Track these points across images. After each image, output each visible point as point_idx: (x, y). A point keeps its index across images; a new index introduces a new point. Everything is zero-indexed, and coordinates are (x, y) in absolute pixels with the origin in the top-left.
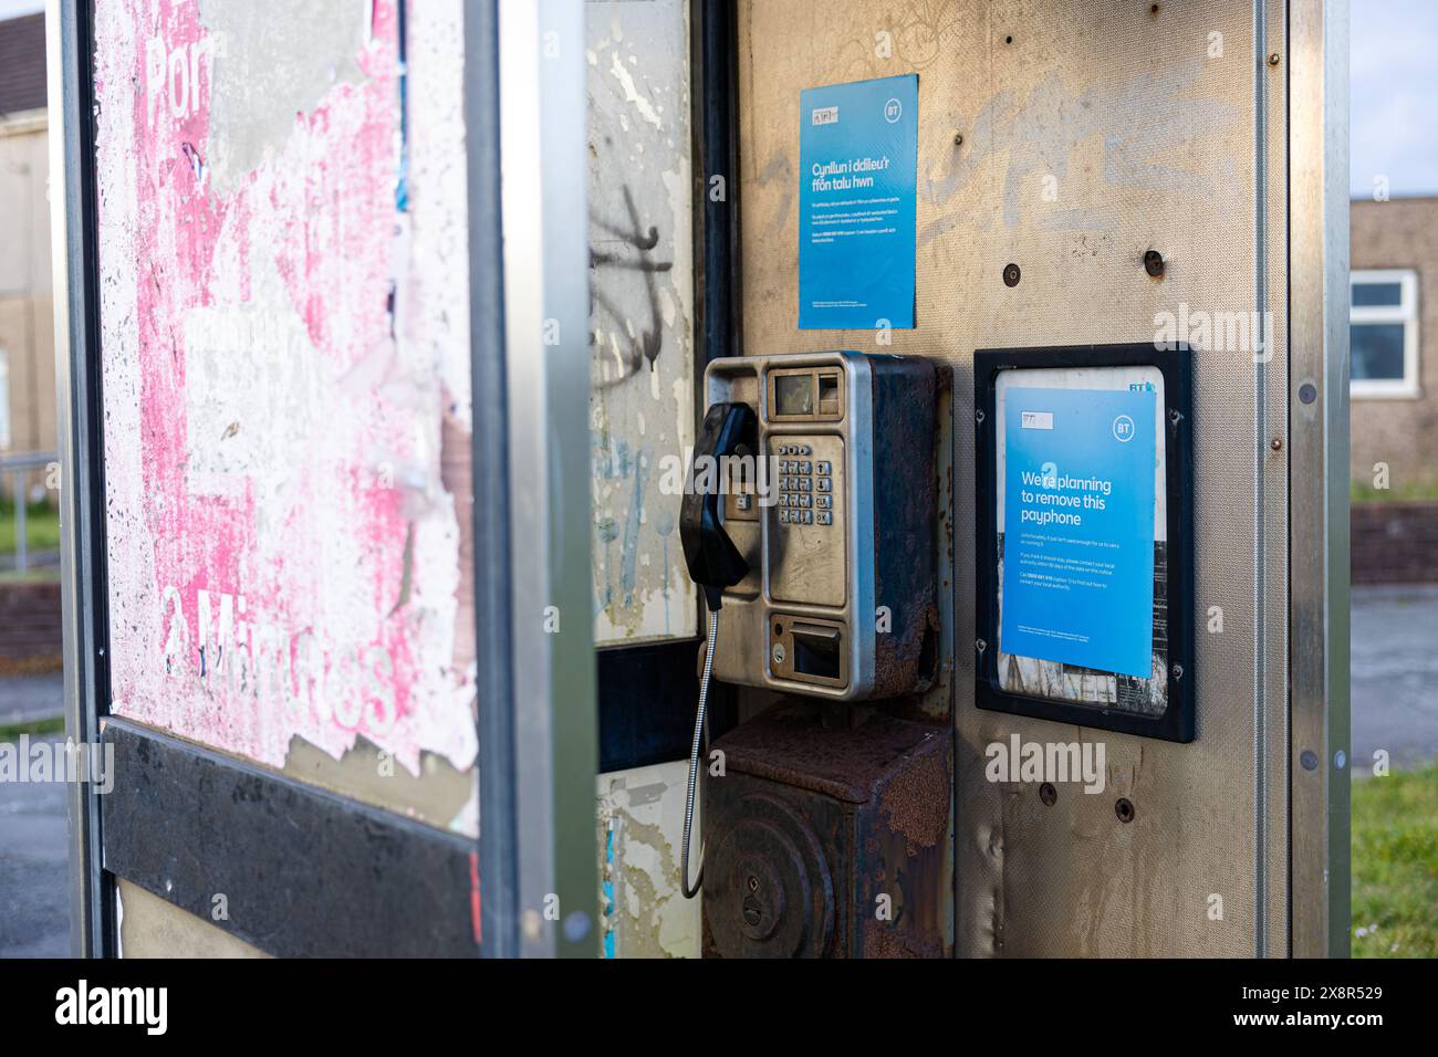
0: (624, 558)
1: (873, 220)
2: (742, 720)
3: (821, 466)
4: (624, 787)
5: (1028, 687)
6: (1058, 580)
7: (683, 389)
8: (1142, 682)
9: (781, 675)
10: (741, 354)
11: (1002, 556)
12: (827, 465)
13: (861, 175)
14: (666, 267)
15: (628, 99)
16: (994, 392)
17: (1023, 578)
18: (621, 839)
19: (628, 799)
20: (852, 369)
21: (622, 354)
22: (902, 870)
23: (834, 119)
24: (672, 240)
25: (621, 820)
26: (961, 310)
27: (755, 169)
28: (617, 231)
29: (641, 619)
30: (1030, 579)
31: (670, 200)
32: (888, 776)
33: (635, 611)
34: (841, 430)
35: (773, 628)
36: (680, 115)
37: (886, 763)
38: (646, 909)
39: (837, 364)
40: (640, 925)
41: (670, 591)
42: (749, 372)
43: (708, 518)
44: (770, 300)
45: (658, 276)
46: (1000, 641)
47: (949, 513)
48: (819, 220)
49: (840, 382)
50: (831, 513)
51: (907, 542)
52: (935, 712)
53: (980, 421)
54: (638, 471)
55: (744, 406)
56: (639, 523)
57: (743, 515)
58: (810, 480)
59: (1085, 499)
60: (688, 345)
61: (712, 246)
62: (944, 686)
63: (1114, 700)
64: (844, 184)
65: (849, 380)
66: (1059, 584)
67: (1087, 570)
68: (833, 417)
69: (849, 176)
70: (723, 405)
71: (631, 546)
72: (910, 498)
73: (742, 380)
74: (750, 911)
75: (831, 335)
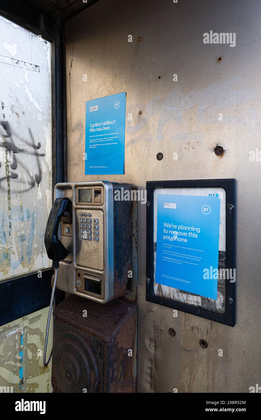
0: (28, 246)
1: (110, 140)
2: (66, 298)
3: (95, 221)
4: (27, 319)
5: (165, 295)
6: (177, 261)
7: (49, 193)
8: (213, 300)
9: (80, 290)
10: (67, 182)
11: (156, 250)
12: (97, 221)
13: (106, 126)
14: (43, 155)
15: (31, 101)
16: (153, 195)
17: (164, 259)
18: (26, 336)
19: (29, 322)
20: (107, 187)
21: (28, 181)
22: (122, 360)
23: (97, 109)
24: (45, 147)
25: (26, 330)
26: (141, 168)
27: (72, 127)
28: (26, 142)
29: (34, 264)
30: (166, 259)
31: (45, 135)
32: (117, 329)
33: (32, 262)
34: (103, 209)
35: (77, 274)
36: (48, 109)
37: (116, 323)
38: (35, 355)
39: (101, 185)
40: (32, 361)
41: (44, 254)
42: (69, 187)
43: (55, 237)
44: (76, 166)
45: (41, 158)
46: (155, 278)
47: (136, 235)
48: (91, 141)
49: (102, 191)
50: (98, 237)
51: (124, 246)
52: (130, 299)
53: (148, 205)
54: (33, 218)
55: (67, 199)
56: (33, 234)
57: (67, 235)
58: (91, 225)
59: (189, 233)
60: (50, 179)
61: (58, 150)
62: (134, 291)
63: (200, 305)
64: (100, 129)
65: (106, 191)
66: (178, 262)
67: (190, 258)
68: (100, 204)
69: (102, 127)
70: (61, 198)
71: (30, 242)
72: (124, 231)
73: (67, 190)
74: (68, 375)
75: (95, 176)
